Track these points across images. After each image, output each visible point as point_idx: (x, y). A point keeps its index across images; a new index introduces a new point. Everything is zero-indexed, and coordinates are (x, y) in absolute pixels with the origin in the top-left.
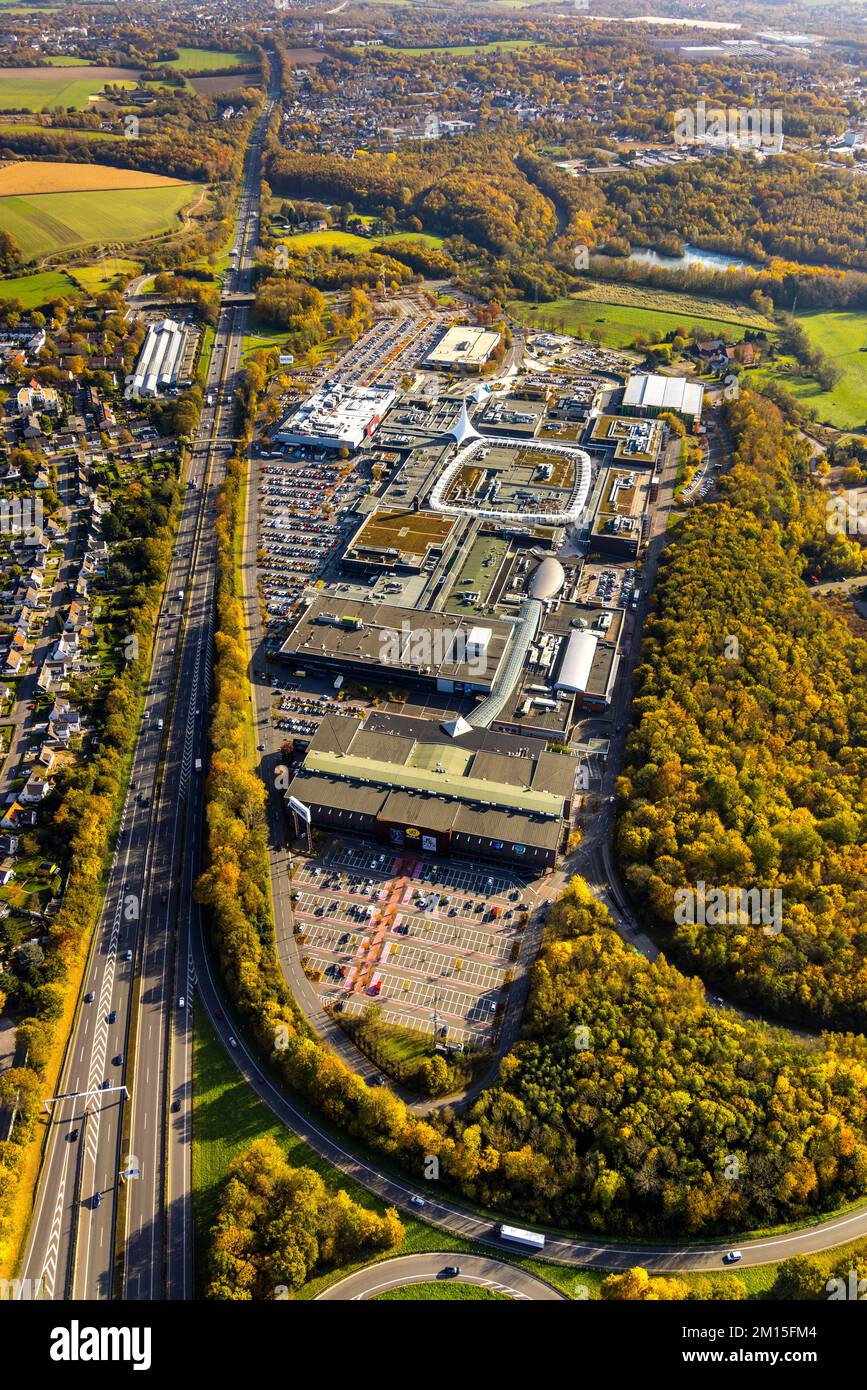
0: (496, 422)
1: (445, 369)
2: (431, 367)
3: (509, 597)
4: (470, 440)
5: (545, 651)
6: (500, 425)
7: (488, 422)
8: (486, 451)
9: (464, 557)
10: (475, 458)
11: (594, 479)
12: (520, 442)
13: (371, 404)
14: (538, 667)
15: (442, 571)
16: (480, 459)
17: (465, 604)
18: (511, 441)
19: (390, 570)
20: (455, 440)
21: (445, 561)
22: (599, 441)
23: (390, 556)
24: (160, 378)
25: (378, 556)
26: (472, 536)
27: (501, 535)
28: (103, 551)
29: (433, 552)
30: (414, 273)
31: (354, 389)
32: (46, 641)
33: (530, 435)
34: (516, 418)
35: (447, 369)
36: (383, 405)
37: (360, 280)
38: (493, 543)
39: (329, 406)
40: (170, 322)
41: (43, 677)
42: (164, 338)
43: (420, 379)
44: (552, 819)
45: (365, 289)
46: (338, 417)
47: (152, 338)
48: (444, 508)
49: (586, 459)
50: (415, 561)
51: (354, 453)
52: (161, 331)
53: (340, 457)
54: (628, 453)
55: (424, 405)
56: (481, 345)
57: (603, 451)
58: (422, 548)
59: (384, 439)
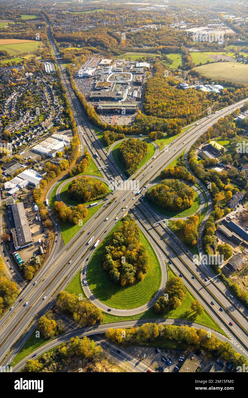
0: (115, 70)
2: (100, 65)
3: (123, 90)
4: (111, 73)
7: (113, 71)
8: (114, 74)
9: (114, 86)
10: (112, 75)
11: (133, 76)
13: (92, 70)
14: (129, 95)
17: (116, 91)
18: (118, 73)
19: (103, 89)
20: (108, 73)
21: (112, 87)
22: (133, 71)
23: (102, 87)
24: (50, 70)
25: (101, 87)
26: (115, 84)
27: (119, 84)
28: (54, 91)
29: (109, 86)
30: (92, 52)
31: (88, 68)
32: (51, 101)
33: (121, 72)
34: (118, 70)
35: (103, 65)
36: (94, 70)
37: (82, 54)
38: (119, 85)
39: (84, 71)
40: (47, 63)
41: (54, 103)
42: (48, 65)
43: (99, 67)
44: (135, 107)
45: (83, 55)
46: (87, 72)
47: (45, 65)
48: (109, 81)
49: (131, 74)
50: (106, 87)
51: (91, 77)
52: (46, 64)
53: (89, 78)
54: (138, 72)
55: (101, 70)
56: (109, 61)
57: (134, 73)
58: (107, 86)
59: (96, 74)
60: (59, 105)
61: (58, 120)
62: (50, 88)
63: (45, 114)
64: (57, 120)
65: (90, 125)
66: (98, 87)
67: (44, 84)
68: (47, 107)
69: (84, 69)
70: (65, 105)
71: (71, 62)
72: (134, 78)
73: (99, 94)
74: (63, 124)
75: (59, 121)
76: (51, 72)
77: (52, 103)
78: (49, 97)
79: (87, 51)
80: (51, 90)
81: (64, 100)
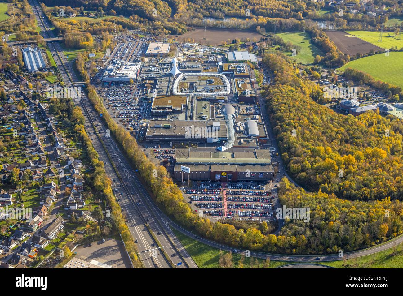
0: (186, 68)
1: (154, 55)
2: (149, 55)
3: (218, 116)
4: (178, 75)
5: (241, 127)
6: (187, 69)
7: (182, 68)
8: (186, 77)
9: (195, 107)
10: (183, 80)
11: (230, 83)
12: (198, 74)
13: (134, 67)
14: (240, 131)
15: (190, 112)
16: (185, 80)
17: (204, 119)
18: (194, 74)
19: (171, 112)
20: (173, 75)
21: (190, 108)
22: (226, 71)
23: (169, 108)
24: (38, 66)
25: (165, 108)
26: (195, 101)
27: (205, 100)
28: (53, 118)
29: (184, 106)
30: (124, 28)
31: (125, 63)
32: (49, 145)
33: (200, 71)
34: (193, 67)
35: (155, 55)
36: (138, 67)
37: (105, 31)
38: (204, 102)
39: (118, 68)
40: (30, 49)
41: (59, 153)
42: (31, 54)
43: (146, 59)
44: (268, 165)
45: (107, 33)
46: (124, 71)
47: (26, 54)
48: (180, 94)
49: (224, 77)
50: (179, 109)
51: (136, 81)
52: (28, 52)
53: (130, 84)
54: (239, 74)
55: (154, 66)
56: (165, 48)
57: (230, 74)
58: (179, 106)
59: (145, 77)
60: (72, 160)
61: (76, 207)
62: (42, 109)
63: (37, 187)
64: (72, 208)
65: (166, 223)
66: (158, 108)
67: (25, 98)
68: (40, 164)
69: (116, 65)
70: (86, 158)
71: (80, 48)
72: (233, 86)
73: (167, 128)
74: (91, 219)
75: (79, 212)
76: (41, 69)
77: (51, 152)
78: (42, 133)
79: (115, 26)
80: (46, 117)
81: (82, 143)
